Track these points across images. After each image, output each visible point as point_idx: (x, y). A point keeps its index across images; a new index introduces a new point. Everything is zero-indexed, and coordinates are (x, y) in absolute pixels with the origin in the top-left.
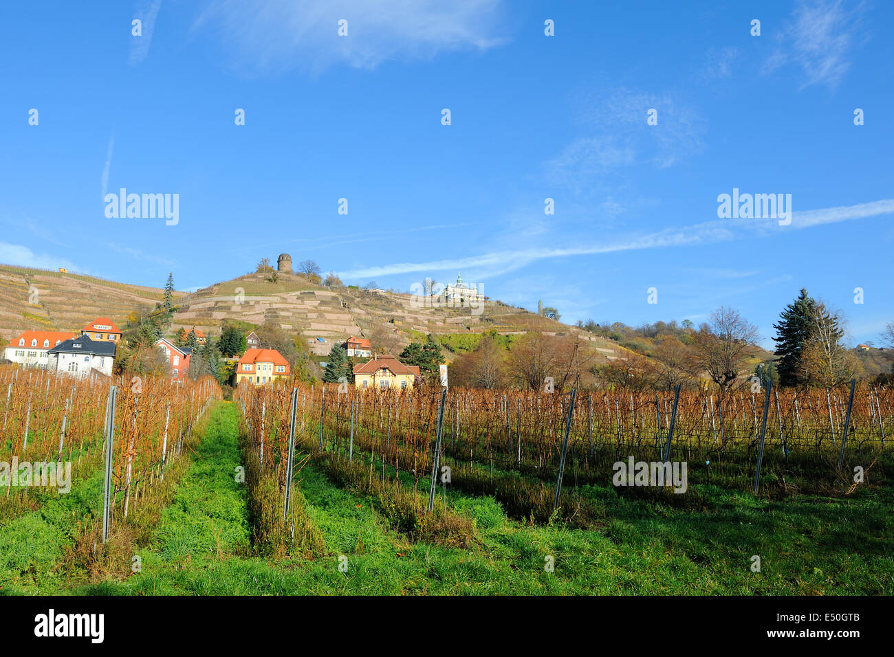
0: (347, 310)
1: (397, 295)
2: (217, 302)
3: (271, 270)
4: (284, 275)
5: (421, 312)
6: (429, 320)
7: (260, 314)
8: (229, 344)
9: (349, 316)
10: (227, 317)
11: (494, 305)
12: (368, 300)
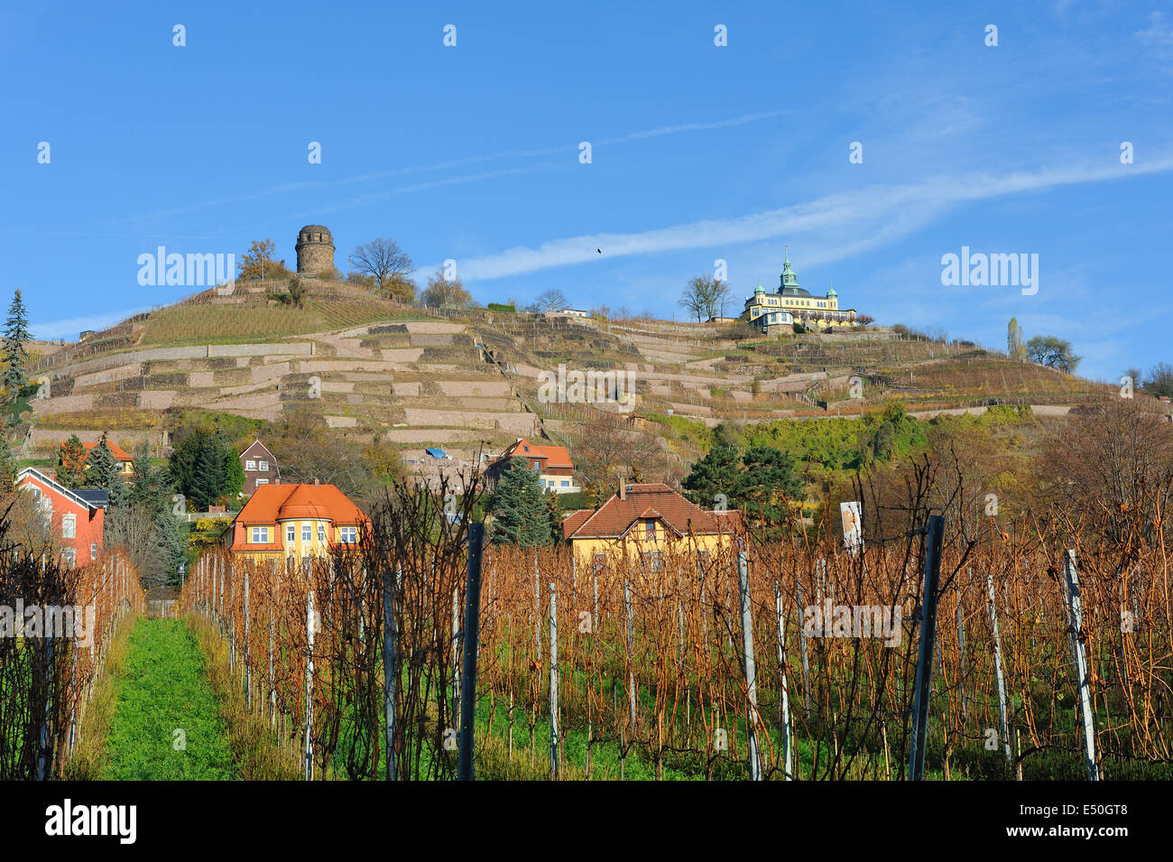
0: (497, 369)
1: (621, 324)
2: (147, 365)
3: (280, 272)
4: (318, 282)
5: (689, 366)
6: (712, 388)
7: (267, 390)
8: (197, 475)
9: (502, 387)
10: (180, 402)
11: (886, 338)
12: (544, 340)
